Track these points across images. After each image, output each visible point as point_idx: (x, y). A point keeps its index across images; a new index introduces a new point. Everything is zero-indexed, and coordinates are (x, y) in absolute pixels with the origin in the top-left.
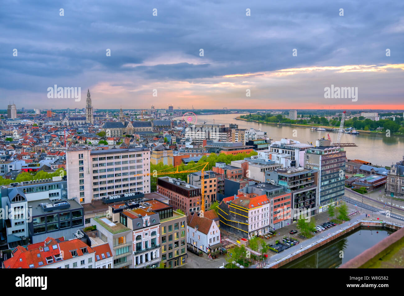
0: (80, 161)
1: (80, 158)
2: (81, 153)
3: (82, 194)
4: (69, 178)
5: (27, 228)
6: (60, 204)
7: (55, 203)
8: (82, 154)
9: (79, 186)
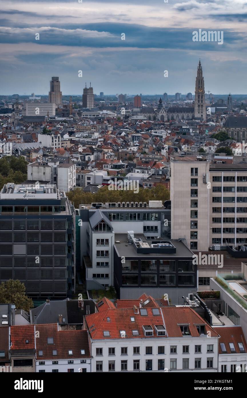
0: (192, 180)
1: (192, 175)
2: (194, 165)
3: (194, 235)
4: (174, 205)
5: (113, 273)
6: (160, 244)
7: (153, 243)
8: (196, 169)
9: (189, 219)
